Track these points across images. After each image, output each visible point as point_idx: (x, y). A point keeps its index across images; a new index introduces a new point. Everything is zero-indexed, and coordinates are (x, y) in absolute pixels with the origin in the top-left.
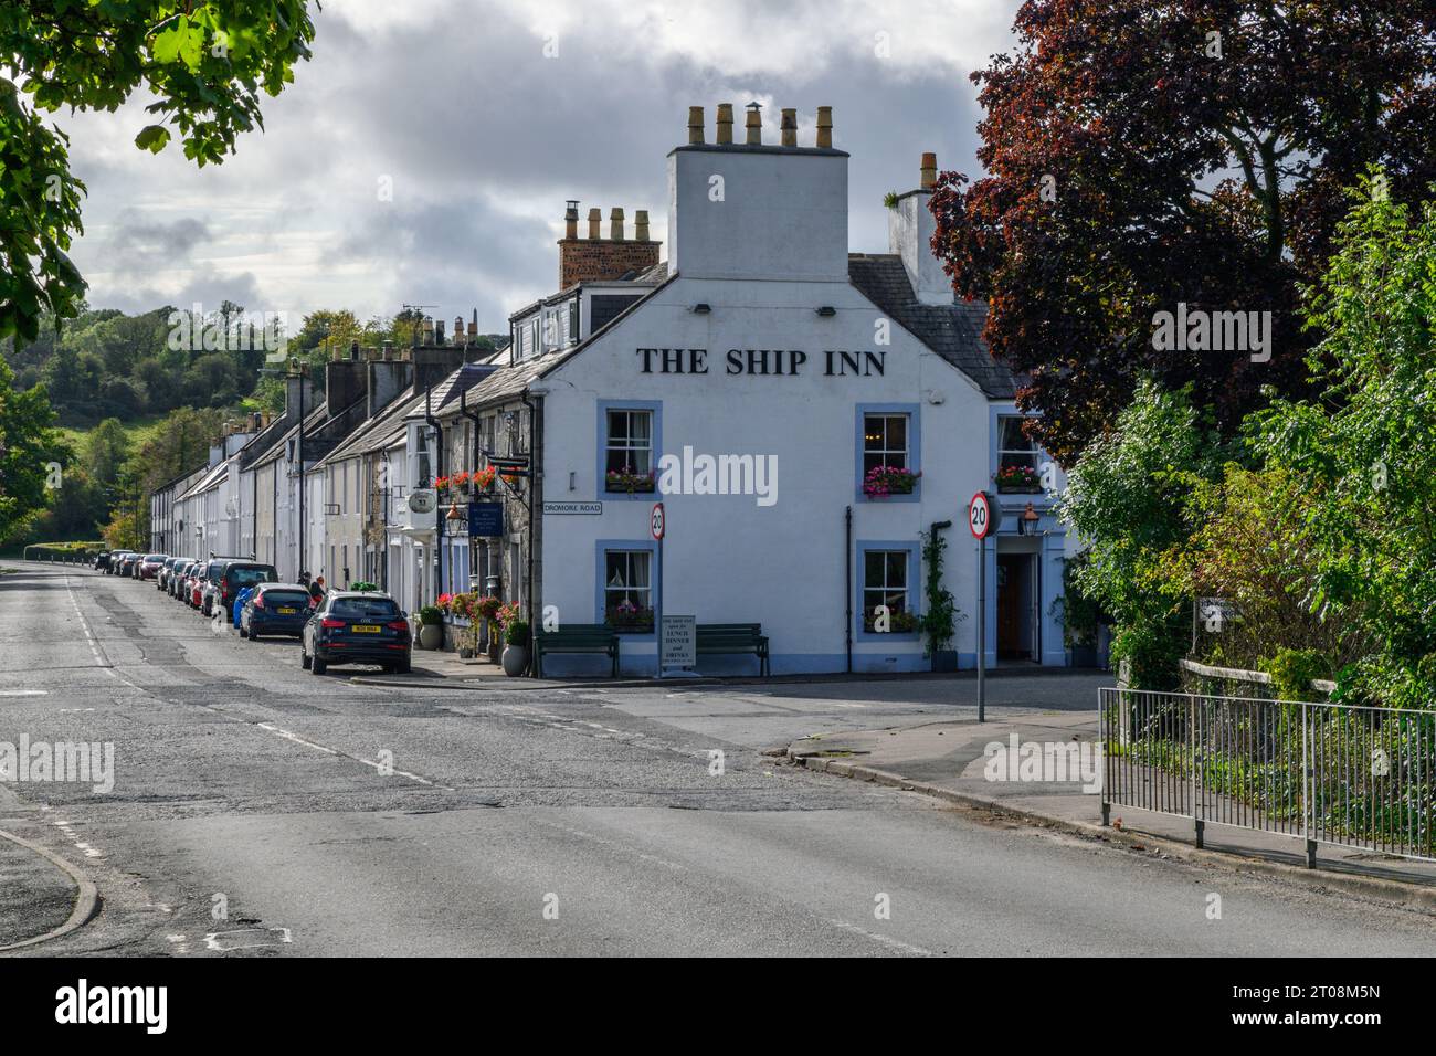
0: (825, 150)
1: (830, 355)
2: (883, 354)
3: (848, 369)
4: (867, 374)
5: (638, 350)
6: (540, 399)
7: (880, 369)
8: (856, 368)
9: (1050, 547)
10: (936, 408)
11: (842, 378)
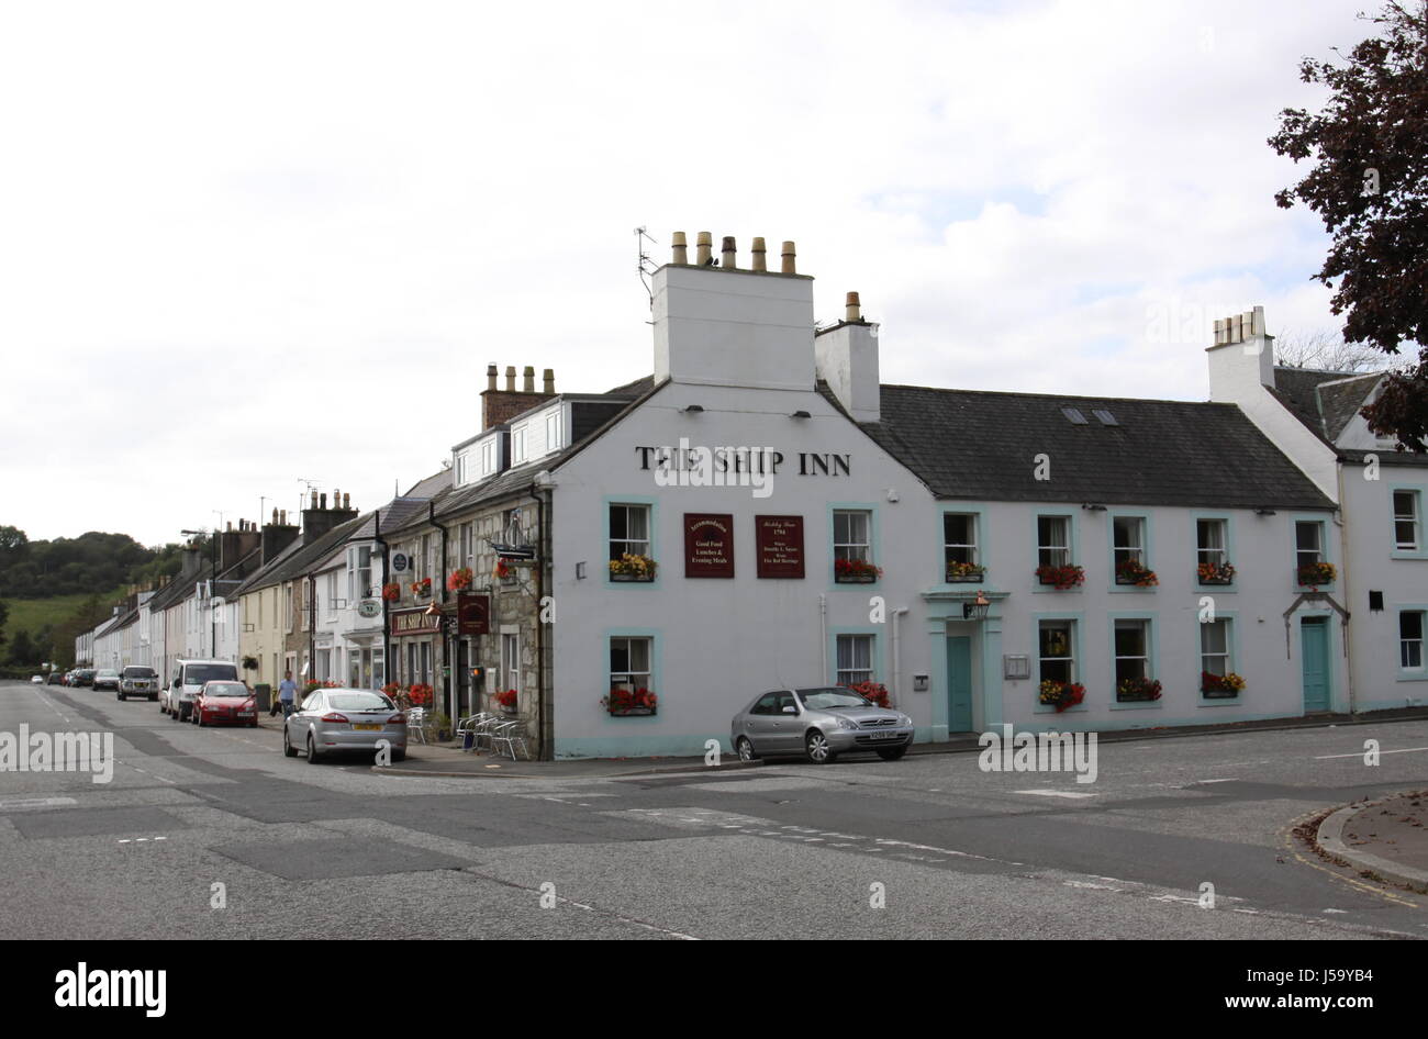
0: (789, 272)
1: (803, 457)
2: (848, 456)
3: (818, 469)
4: (835, 474)
5: (637, 448)
6: (549, 492)
7: (846, 469)
8: (825, 469)
9: (990, 630)
10: (892, 505)
11: (814, 477)
